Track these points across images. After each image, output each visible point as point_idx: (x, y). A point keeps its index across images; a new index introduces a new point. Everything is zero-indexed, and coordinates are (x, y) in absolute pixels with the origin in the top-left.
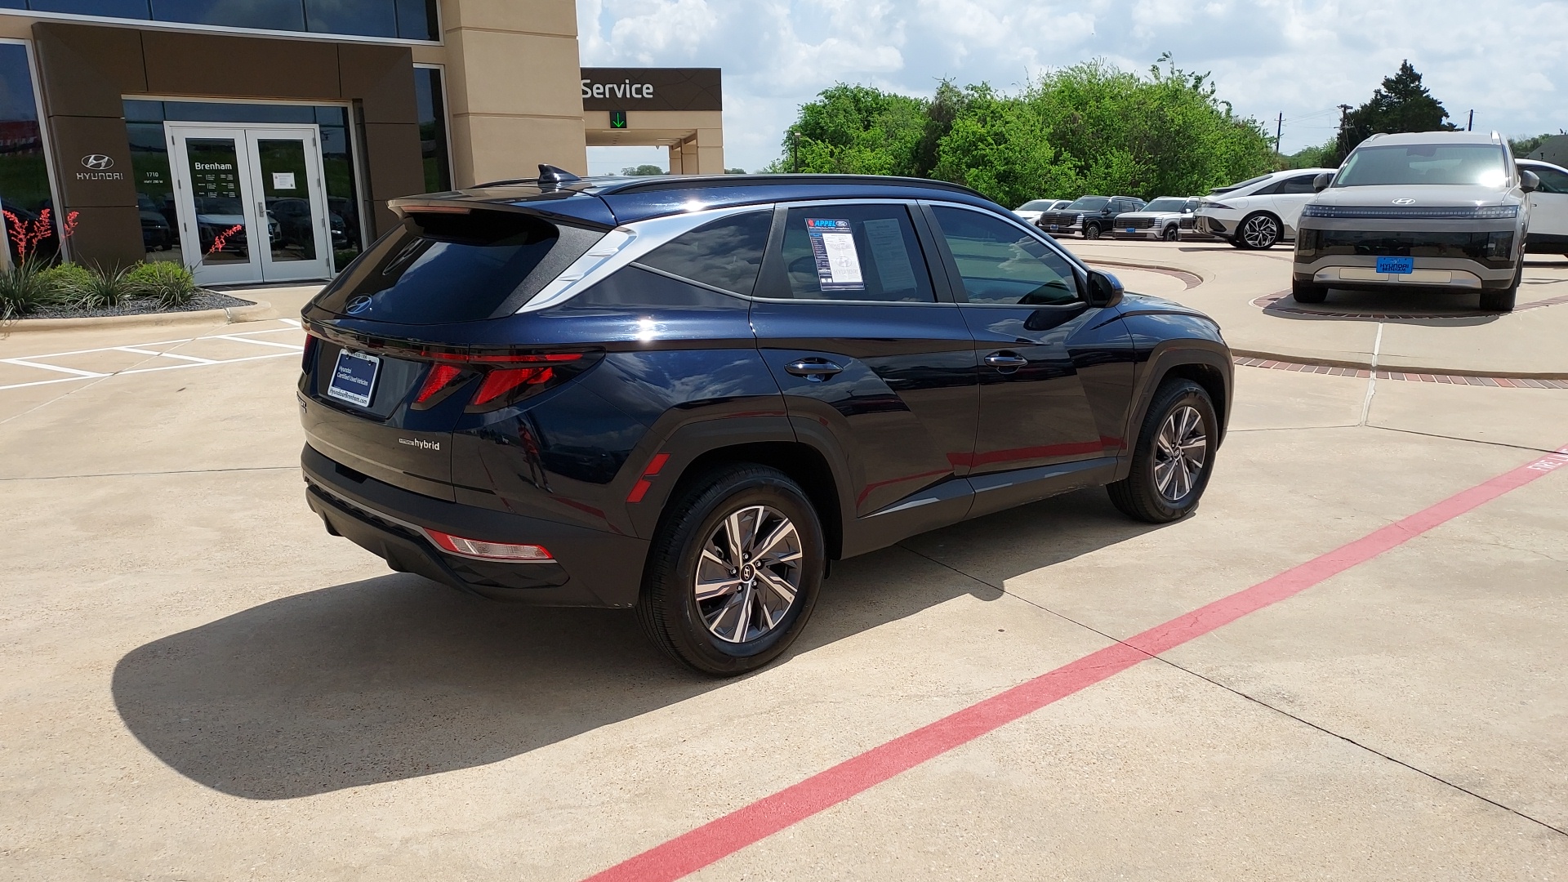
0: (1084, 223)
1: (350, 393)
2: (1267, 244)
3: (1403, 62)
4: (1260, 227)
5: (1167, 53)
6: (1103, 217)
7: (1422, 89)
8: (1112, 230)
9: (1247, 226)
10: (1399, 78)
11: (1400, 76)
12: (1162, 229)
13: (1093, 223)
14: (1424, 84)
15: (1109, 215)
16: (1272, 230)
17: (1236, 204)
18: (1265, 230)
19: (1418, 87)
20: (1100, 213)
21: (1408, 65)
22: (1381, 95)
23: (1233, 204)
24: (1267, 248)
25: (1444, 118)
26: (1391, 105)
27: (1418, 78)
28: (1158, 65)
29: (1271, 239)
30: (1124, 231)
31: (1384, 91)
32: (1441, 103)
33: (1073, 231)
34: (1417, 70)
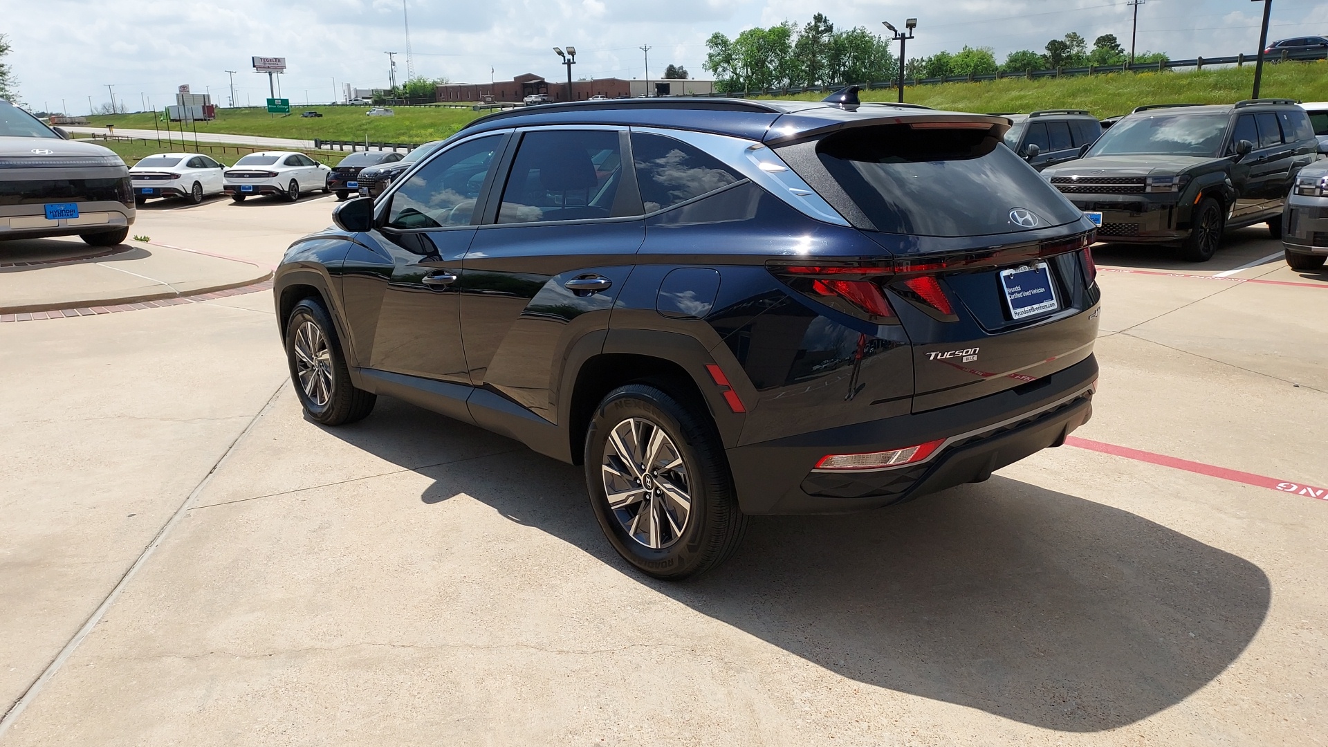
1: (1035, 306)
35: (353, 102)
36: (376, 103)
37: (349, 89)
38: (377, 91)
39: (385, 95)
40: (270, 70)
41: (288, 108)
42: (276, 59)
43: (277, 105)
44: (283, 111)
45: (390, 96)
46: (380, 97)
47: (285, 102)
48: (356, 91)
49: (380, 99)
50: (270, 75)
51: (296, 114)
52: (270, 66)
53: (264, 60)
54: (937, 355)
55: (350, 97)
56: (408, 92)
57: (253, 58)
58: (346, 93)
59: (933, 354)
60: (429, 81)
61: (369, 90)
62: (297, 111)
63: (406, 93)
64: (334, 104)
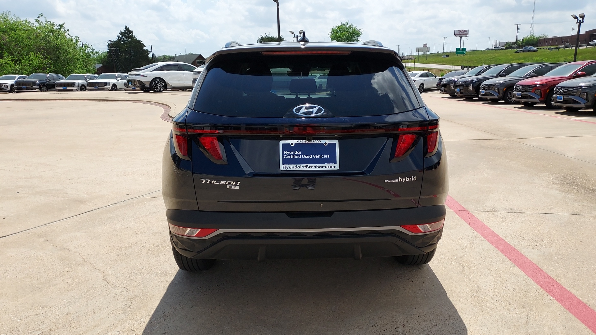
0: (40, 85)
2: (162, 90)
3: (125, 26)
4: (158, 84)
5: (41, 14)
6: (47, 82)
7: (134, 36)
8: (55, 88)
9: (153, 83)
10: (125, 32)
11: (125, 31)
12: (79, 87)
13: (44, 85)
14: (134, 34)
15: (50, 82)
16: (162, 85)
17: (147, 74)
18: (160, 85)
19: (132, 35)
20: (45, 81)
21: (127, 27)
22: (120, 38)
23: (146, 75)
24: (161, 92)
25: (144, 47)
26: (124, 41)
27: (132, 32)
28: (38, 19)
29: (163, 88)
30: (62, 88)
31: (120, 36)
32: (142, 42)
33: (35, 89)
34: (131, 29)
35: (496, 48)
36: (507, 48)
37: (496, 43)
38: (509, 43)
39: (512, 45)
40: (461, 35)
41: (465, 52)
42: (465, 30)
43: (460, 51)
44: (463, 53)
45: (515, 44)
46: (509, 45)
47: (464, 49)
48: (500, 43)
49: (509, 46)
50: (461, 38)
51: (468, 54)
52: (461, 34)
53: (459, 31)
54: (206, 181)
55: (496, 46)
56: (524, 42)
57: (455, 30)
58: (495, 44)
59: (204, 180)
60: (537, 36)
61: (505, 42)
62: (469, 53)
63: (523, 43)
64: (487, 49)
